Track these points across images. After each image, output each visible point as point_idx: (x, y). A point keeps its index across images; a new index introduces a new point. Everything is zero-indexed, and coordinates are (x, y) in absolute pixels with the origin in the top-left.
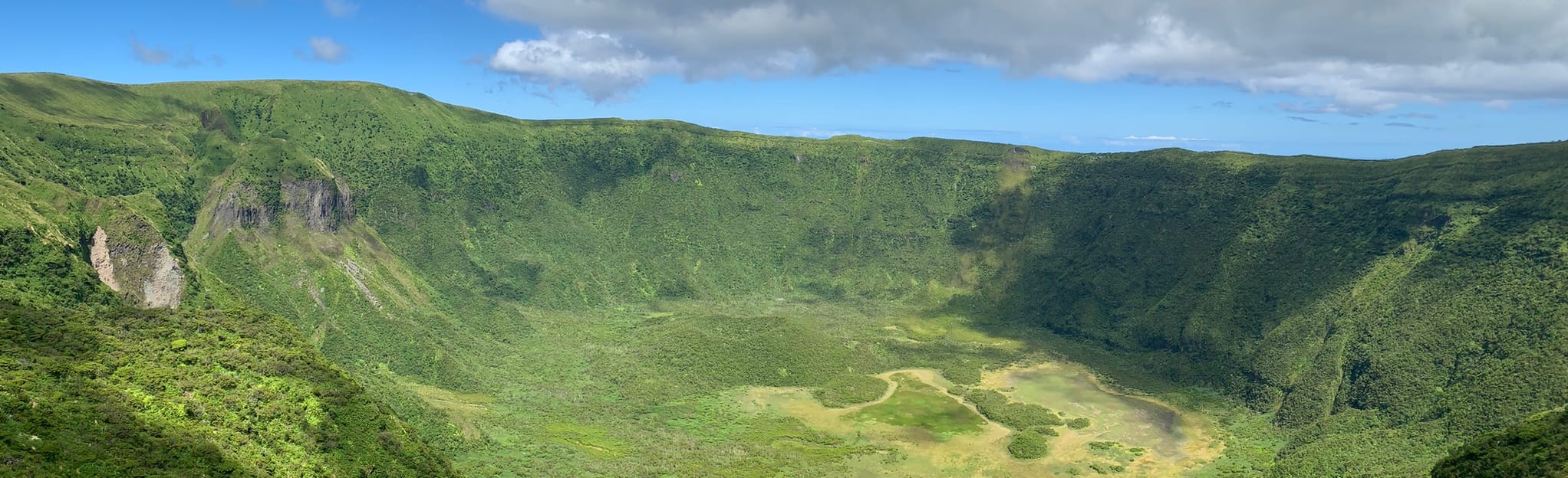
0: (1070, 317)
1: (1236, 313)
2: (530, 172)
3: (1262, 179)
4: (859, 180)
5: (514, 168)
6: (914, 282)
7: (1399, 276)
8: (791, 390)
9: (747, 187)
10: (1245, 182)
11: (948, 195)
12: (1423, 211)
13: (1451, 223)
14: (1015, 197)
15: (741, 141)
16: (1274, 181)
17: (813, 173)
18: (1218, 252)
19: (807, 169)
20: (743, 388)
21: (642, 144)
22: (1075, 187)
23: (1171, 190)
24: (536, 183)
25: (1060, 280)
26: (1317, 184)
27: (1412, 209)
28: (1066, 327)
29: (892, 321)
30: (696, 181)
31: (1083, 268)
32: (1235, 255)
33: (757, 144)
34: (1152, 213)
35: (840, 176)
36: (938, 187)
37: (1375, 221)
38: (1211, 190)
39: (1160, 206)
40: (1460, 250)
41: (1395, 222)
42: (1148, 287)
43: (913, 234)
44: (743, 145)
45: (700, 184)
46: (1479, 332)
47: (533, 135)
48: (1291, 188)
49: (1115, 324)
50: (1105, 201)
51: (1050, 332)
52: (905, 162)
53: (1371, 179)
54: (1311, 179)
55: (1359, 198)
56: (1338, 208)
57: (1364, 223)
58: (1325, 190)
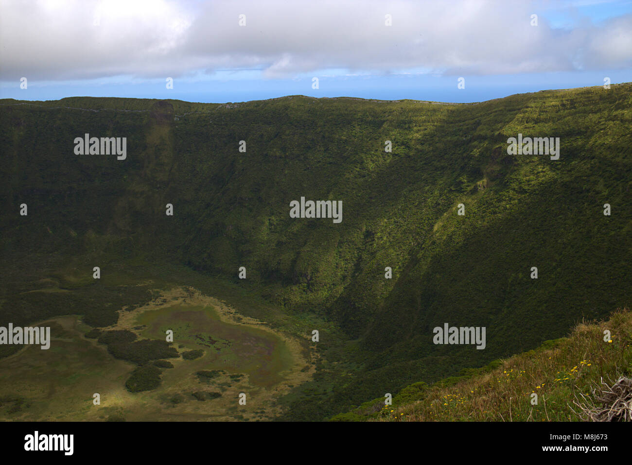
0: (206, 255)
3: (370, 123)
6: (73, 233)
10: (356, 125)
16: (381, 124)
22: (213, 136)
23: (294, 134)
25: (199, 222)
26: (415, 126)
29: (48, 273)
31: (217, 210)
37: (459, 160)
38: (327, 134)
39: (284, 149)
43: (71, 189)
54: (410, 122)
55: (449, 138)
56: (431, 148)
57: (451, 162)
58: (422, 132)
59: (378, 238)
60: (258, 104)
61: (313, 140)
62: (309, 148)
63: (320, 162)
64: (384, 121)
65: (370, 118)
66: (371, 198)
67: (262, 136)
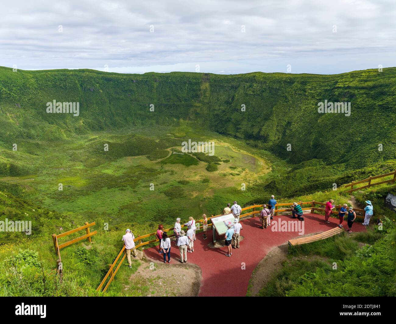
0: (224, 129)
1: (277, 127)
2: (33, 91)
3: (288, 82)
4: (155, 87)
5: (26, 90)
6: (175, 120)
7: (335, 115)
8: (140, 156)
9: (118, 92)
10: (283, 83)
11: (184, 91)
12: (346, 93)
13: (356, 97)
14: (206, 90)
15: (114, 76)
16: (293, 83)
17: (140, 86)
18: (272, 107)
19: (138, 85)
20: (124, 158)
21: (78, 78)
22: (225, 87)
23: (257, 86)
24: (37, 95)
25: (221, 117)
26: (308, 83)
27: (342, 92)
28: (223, 132)
29: (169, 132)
30: (100, 91)
31: (228, 113)
32: (278, 108)
33: (120, 77)
34: (250, 94)
35: (148, 87)
36: (181, 89)
37: (328, 96)
38: (271, 86)
39: (253, 92)
40: (358, 106)
41: (335, 97)
42: (248, 119)
43: (174, 104)
44: (115, 77)
45: (101, 91)
46: (362, 135)
47: (32, 76)
48: (298, 85)
49: (238, 130)
50: (235, 91)
51: (218, 134)
52: (170, 80)
53: (328, 82)
54: (306, 82)
55: (323, 88)
56: (315, 92)
57: (324, 97)
58: (311, 86)
59: (293, 125)
60: (242, 75)
61: (265, 88)
62: (264, 91)
63: (268, 97)
64: (295, 82)
65: (288, 80)
66: (290, 110)
67: (245, 87)
